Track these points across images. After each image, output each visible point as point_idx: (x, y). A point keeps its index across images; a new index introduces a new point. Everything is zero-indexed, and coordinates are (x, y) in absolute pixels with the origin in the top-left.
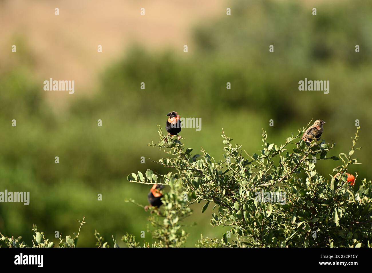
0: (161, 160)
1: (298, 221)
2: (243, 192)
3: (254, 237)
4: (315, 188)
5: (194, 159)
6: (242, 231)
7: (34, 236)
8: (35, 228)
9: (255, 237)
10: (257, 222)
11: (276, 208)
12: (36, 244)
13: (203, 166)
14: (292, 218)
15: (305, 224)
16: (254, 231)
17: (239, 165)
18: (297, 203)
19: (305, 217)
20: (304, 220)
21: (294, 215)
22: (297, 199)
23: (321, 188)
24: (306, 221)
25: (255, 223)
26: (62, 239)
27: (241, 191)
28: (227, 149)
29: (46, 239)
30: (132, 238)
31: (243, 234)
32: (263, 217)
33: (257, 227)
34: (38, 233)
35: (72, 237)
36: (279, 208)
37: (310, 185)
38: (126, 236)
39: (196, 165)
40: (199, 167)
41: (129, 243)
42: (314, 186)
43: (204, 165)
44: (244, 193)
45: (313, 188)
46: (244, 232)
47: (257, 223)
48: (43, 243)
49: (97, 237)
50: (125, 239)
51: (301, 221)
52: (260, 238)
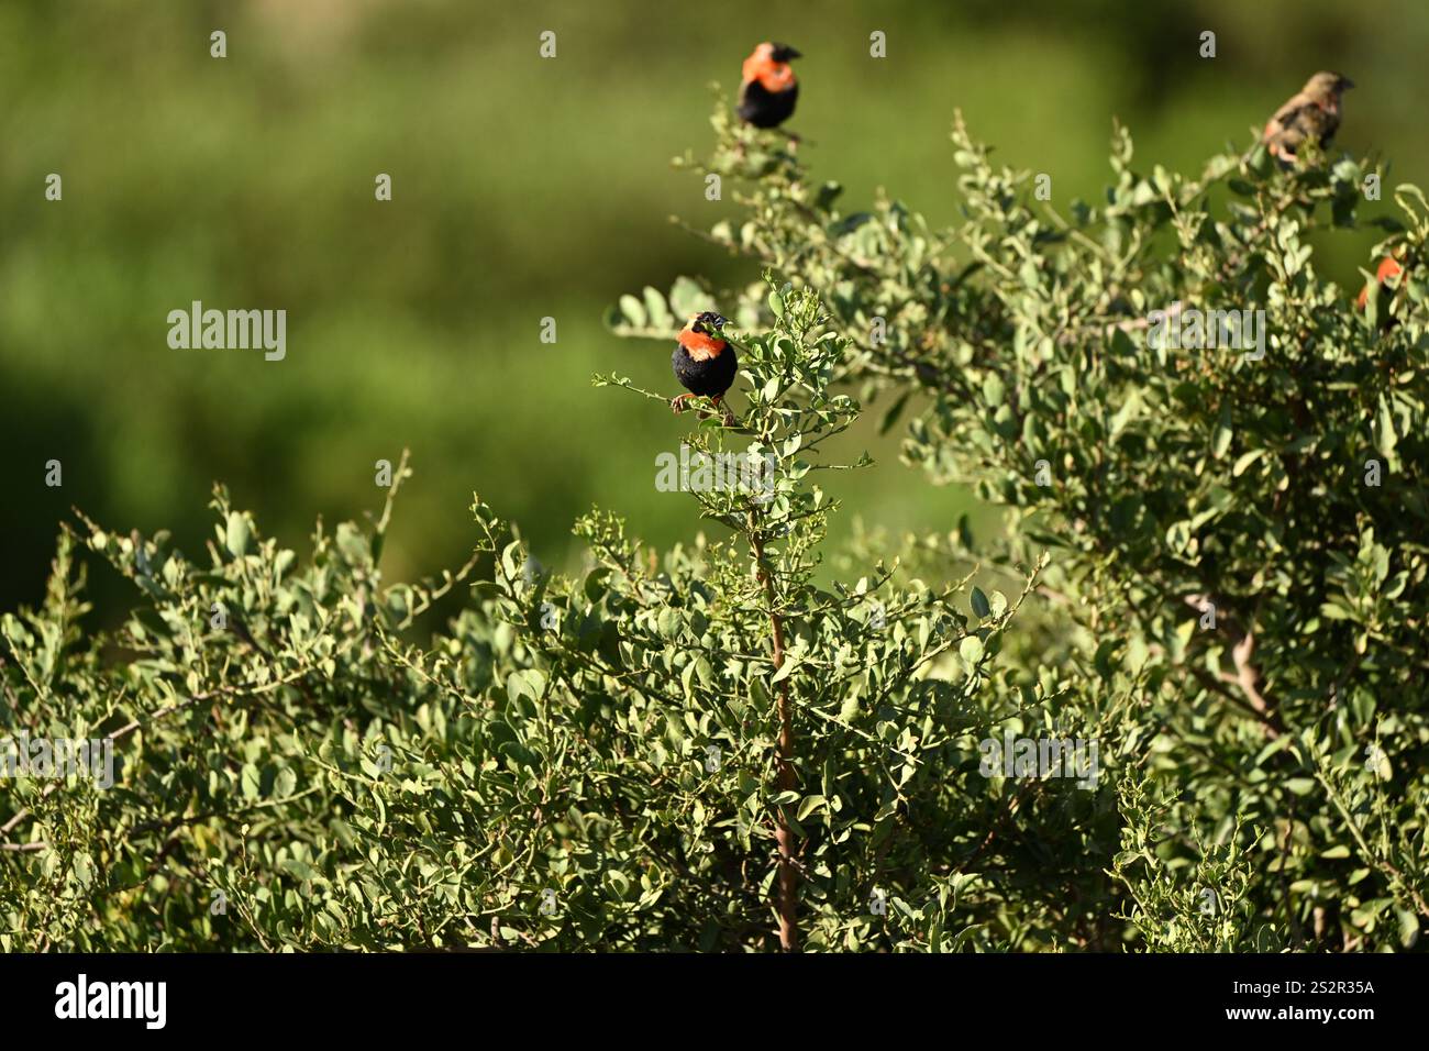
0: (722, 231)
1: (1237, 450)
2: (1028, 343)
3: (1063, 510)
4: (1300, 320)
5: (850, 224)
6: (1018, 486)
7: (219, 529)
8: (223, 496)
9: (1070, 512)
10: (1075, 452)
11: (1155, 399)
12: (227, 558)
13: (879, 251)
14: (1217, 437)
15: (1265, 461)
16: (1064, 490)
17: (1018, 242)
18: (1232, 380)
19: (1261, 432)
20: (1261, 446)
21: (1222, 424)
22: (1235, 362)
23: (1324, 321)
24: (1269, 449)
25: (1068, 460)
26: (323, 538)
27: (1021, 338)
28: (973, 185)
29: (265, 539)
30: (615, 527)
31: (1022, 498)
32: (1096, 432)
33: (1074, 474)
34: (235, 515)
35: (364, 527)
36: (1166, 402)
37: (1285, 308)
38: (591, 516)
39: (856, 248)
40: (867, 256)
41: (600, 545)
42: (1298, 309)
43: (885, 247)
44: (1032, 346)
45: (1296, 321)
46: (1026, 491)
47: (1078, 459)
48: (257, 553)
49: (478, 518)
50: (585, 531)
51: (1248, 450)
52: (1090, 516)
